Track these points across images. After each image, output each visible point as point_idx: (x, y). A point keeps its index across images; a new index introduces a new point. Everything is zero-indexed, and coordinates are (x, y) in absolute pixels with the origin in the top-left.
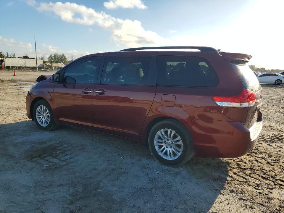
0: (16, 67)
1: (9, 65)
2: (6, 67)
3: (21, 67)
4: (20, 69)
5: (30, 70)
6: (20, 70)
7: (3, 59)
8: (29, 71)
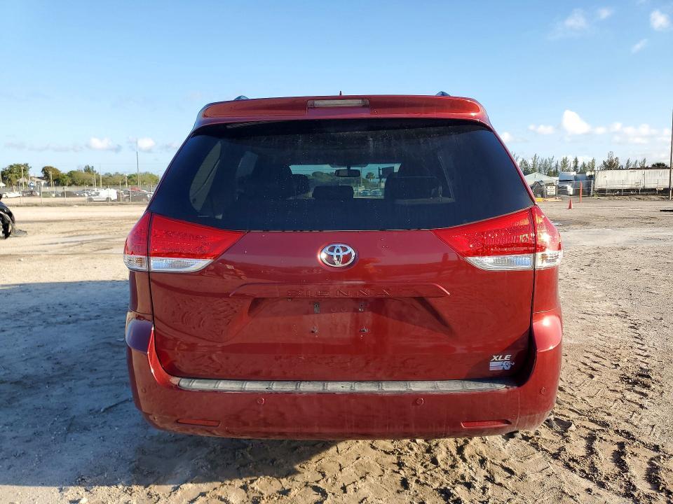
0: (620, 190)
1: (604, 187)
2: (597, 191)
3: (633, 190)
4: (627, 195)
5: (652, 197)
6: (627, 197)
7: (593, 173)
8: (651, 200)
